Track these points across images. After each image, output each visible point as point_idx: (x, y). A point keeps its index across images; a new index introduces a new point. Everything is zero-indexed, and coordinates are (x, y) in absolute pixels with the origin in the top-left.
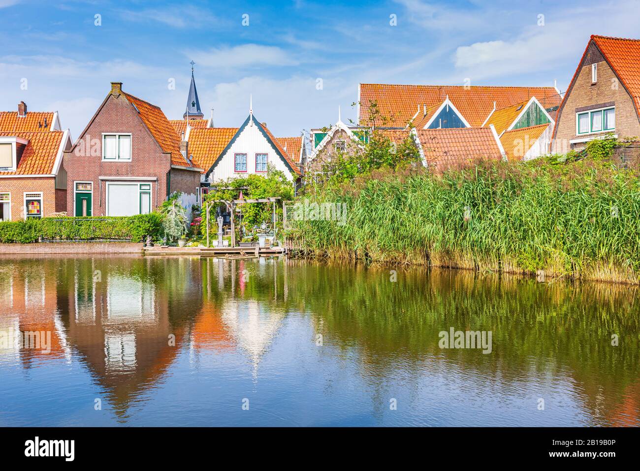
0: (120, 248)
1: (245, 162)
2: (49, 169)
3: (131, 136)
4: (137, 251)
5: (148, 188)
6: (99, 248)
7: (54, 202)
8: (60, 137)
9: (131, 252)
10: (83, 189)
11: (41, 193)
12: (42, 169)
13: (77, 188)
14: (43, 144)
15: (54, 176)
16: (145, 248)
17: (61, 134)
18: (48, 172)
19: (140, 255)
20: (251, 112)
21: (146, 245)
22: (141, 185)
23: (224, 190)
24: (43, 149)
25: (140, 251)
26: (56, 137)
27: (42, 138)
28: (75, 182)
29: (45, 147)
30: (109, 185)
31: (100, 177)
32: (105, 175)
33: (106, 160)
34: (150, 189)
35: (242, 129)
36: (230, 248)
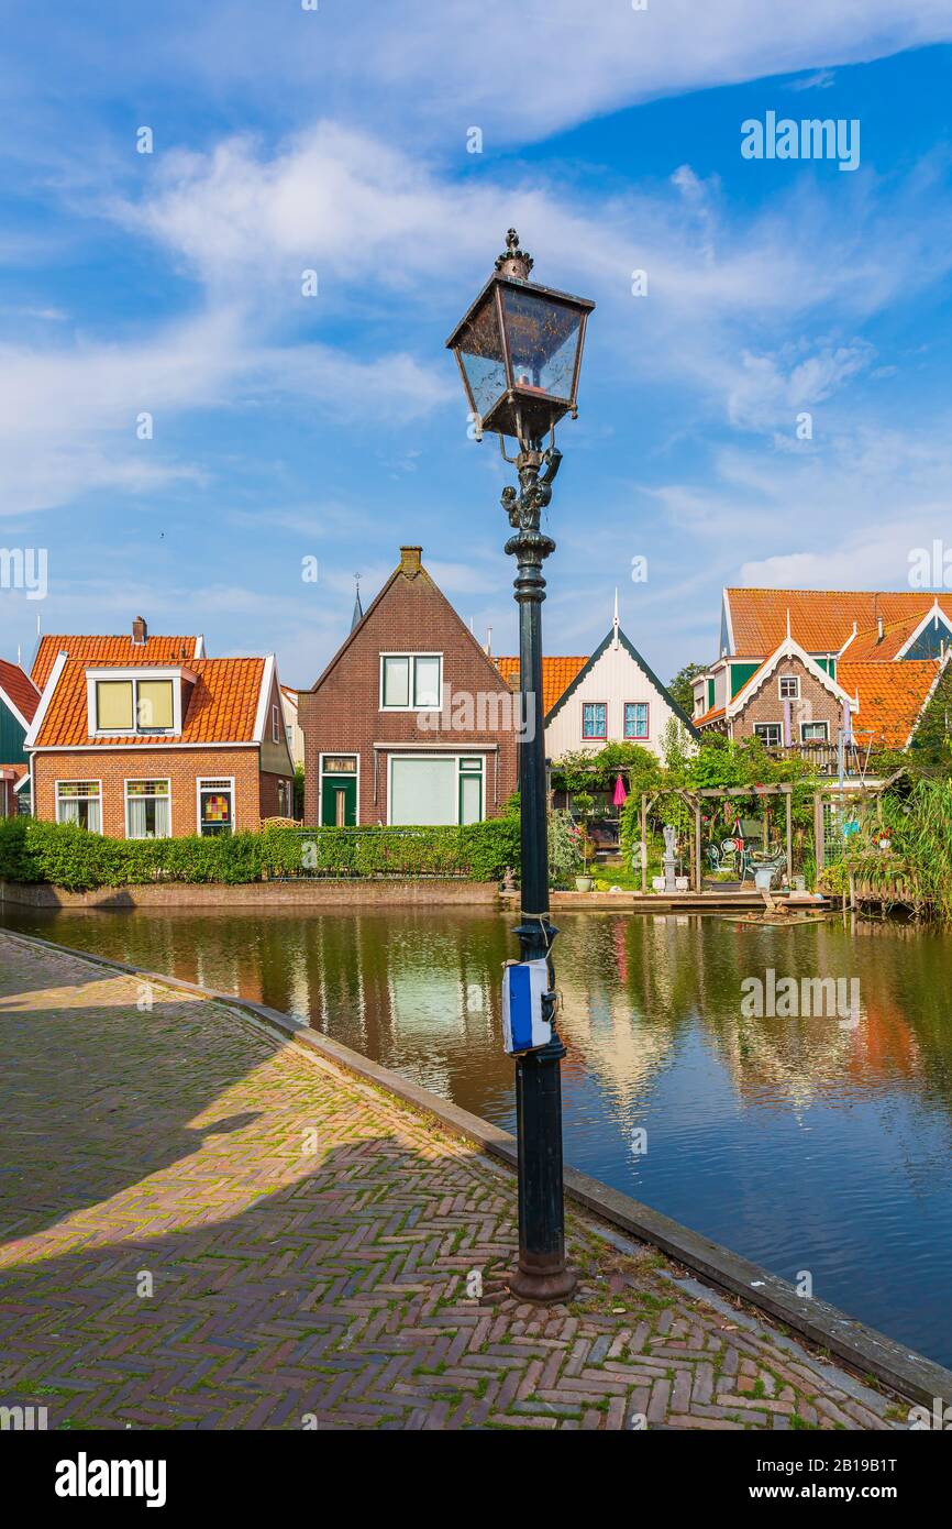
0: (446, 894)
1: (602, 719)
2: (247, 731)
3: (442, 659)
4: (484, 901)
5: (477, 765)
6: (398, 895)
7: (257, 797)
8: (259, 670)
9: (472, 902)
10: (337, 769)
11: (232, 779)
12: (233, 731)
13: (325, 767)
14: (228, 682)
15: (258, 744)
16: (502, 894)
17: (260, 663)
18: (246, 738)
19: (491, 908)
20: (616, 623)
21: (504, 887)
22: (461, 760)
23: (579, 772)
24: (229, 692)
25: (491, 900)
26: (251, 670)
27: (222, 671)
28: (321, 755)
29: (233, 689)
30: (393, 759)
31: (375, 744)
32: (386, 739)
33: (387, 709)
34: (481, 769)
35: (597, 655)
36: (692, 893)
